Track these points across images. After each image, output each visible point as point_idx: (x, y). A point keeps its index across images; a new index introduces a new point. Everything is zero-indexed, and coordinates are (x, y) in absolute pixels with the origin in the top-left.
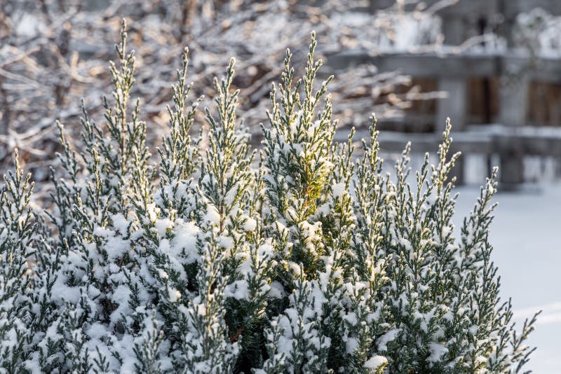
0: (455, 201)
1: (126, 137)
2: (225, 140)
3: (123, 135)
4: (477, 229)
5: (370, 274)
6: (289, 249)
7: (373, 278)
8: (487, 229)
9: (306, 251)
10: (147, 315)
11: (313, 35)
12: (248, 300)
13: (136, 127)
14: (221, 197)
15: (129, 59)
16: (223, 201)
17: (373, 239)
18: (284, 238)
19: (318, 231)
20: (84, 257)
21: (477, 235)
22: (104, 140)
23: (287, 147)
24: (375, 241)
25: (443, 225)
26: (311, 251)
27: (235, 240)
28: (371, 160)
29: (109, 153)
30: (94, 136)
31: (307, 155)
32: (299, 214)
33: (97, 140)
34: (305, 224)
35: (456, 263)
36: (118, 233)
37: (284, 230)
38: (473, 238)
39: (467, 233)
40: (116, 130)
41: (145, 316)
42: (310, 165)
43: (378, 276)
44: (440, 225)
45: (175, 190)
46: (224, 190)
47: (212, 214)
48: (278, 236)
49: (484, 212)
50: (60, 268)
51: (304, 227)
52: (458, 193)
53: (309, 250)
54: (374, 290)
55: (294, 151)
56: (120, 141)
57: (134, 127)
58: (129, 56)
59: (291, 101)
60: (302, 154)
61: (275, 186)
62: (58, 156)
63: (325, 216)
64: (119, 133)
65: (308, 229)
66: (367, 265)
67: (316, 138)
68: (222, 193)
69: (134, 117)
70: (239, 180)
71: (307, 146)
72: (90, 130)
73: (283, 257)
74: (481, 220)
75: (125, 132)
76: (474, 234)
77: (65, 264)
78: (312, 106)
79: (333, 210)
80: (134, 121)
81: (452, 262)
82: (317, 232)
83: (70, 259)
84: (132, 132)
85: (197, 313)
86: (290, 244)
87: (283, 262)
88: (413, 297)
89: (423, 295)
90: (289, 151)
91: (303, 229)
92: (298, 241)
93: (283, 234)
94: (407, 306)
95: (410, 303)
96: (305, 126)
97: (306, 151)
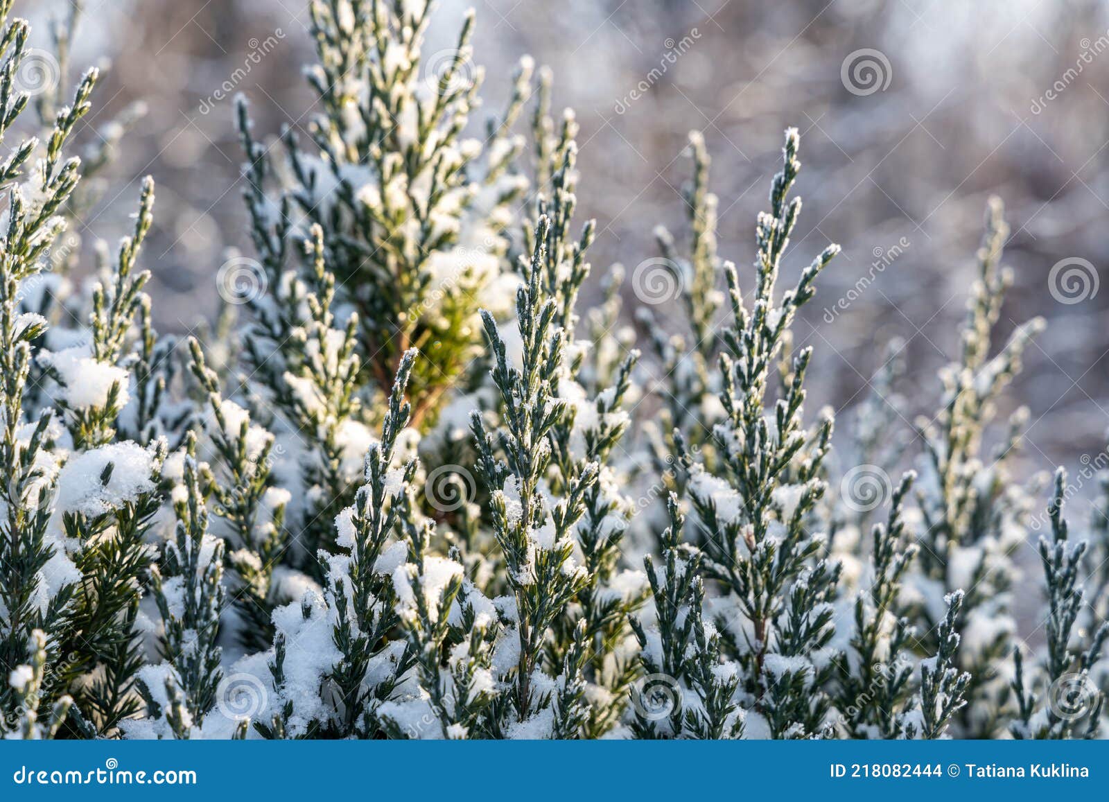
6: (276, 512)
18: (249, 465)
23: (326, 185)
31: (393, 203)
55: (346, 191)
88: (717, 682)
89: (779, 691)
90: (334, 198)
91: (341, 450)
92: (316, 492)
93: (241, 445)
94: (692, 718)
95: (710, 710)
96: (385, 98)
97: (382, 184)
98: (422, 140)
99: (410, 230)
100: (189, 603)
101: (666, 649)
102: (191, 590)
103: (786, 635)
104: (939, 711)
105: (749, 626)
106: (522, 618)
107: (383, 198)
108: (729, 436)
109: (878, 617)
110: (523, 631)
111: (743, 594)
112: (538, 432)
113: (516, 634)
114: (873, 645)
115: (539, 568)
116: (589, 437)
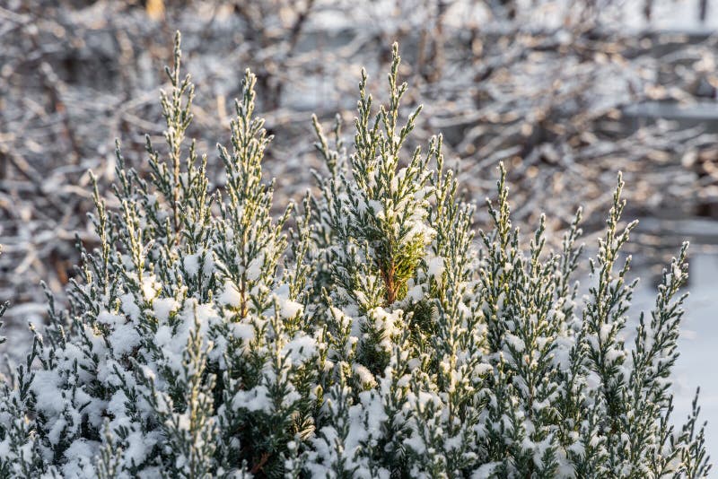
0: (632, 290)
1: (179, 193)
2: (245, 190)
3: (174, 190)
4: (660, 329)
5: (449, 381)
6: (353, 346)
7: (452, 389)
8: (674, 331)
9: (379, 349)
10: (133, 430)
11: (395, 48)
12: (269, 413)
13: (192, 178)
14: (241, 269)
15: (183, 86)
16: (244, 274)
17: (452, 332)
18: (344, 330)
19: (398, 322)
20: (86, 352)
21: (659, 338)
22: (149, 196)
23: (362, 206)
24: (455, 335)
25: (600, 321)
26: (386, 350)
27: (257, 329)
28: (499, 229)
29: (155, 214)
30: (133, 191)
31: (389, 216)
32: (369, 298)
33: (136, 196)
34: (379, 313)
35: (621, 377)
36: (129, 319)
37: (342, 319)
38: (653, 341)
39: (644, 335)
40: (166, 184)
41: (130, 431)
42: (393, 231)
43: (460, 385)
44: (597, 322)
45: (201, 261)
46: (246, 258)
47: (231, 293)
48: (333, 326)
49: (668, 307)
50: (55, 366)
51: (375, 316)
52: (638, 279)
53: (384, 348)
54: (454, 404)
55: (371, 210)
56: (170, 198)
57: (189, 179)
58: (183, 82)
59: (369, 140)
60: (380, 215)
61: (344, 260)
62: (90, 217)
63: (415, 302)
64: (170, 187)
65: (384, 319)
66: (442, 369)
67: (402, 194)
68: (243, 264)
69: (189, 166)
70: (265, 246)
71: (387, 204)
72: (126, 181)
73: (344, 357)
74: (665, 317)
75: (178, 186)
76: (656, 337)
77: (60, 360)
78: (396, 148)
79: (426, 294)
80: (189, 170)
81: (616, 375)
82: (397, 324)
83: (66, 353)
84: (186, 186)
85: (177, 427)
86: (354, 340)
87: (343, 363)
88: (517, 418)
89: (538, 415)
90: (366, 211)
91: (375, 319)
92: (366, 336)
93: (341, 324)
94: (508, 431)
95: (515, 426)
96: (385, 176)
97: (386, 210)
98: (400, 191)
99: (396, 226)
100: (340, 409)
101: (498, 403)
102: (340, 404)
103: (540, 393)
104: (594, 422)
105: (527, 388)
106: (450, 402)
107: (386, 214)
108: (520, 320)
109: (573, 378)
110: (450, 407)
111: (525, 377)
112: (455, 340)
113: (448, 408)
114: (571, 387)
115: (456, 387)
116: (468, 320)
